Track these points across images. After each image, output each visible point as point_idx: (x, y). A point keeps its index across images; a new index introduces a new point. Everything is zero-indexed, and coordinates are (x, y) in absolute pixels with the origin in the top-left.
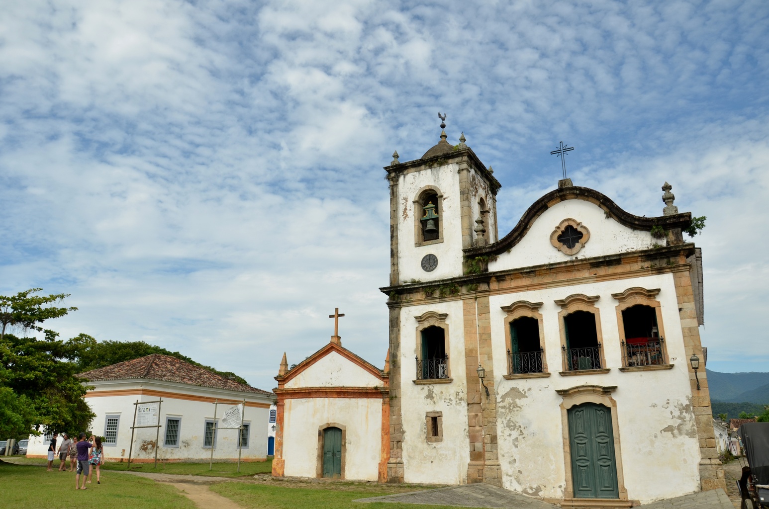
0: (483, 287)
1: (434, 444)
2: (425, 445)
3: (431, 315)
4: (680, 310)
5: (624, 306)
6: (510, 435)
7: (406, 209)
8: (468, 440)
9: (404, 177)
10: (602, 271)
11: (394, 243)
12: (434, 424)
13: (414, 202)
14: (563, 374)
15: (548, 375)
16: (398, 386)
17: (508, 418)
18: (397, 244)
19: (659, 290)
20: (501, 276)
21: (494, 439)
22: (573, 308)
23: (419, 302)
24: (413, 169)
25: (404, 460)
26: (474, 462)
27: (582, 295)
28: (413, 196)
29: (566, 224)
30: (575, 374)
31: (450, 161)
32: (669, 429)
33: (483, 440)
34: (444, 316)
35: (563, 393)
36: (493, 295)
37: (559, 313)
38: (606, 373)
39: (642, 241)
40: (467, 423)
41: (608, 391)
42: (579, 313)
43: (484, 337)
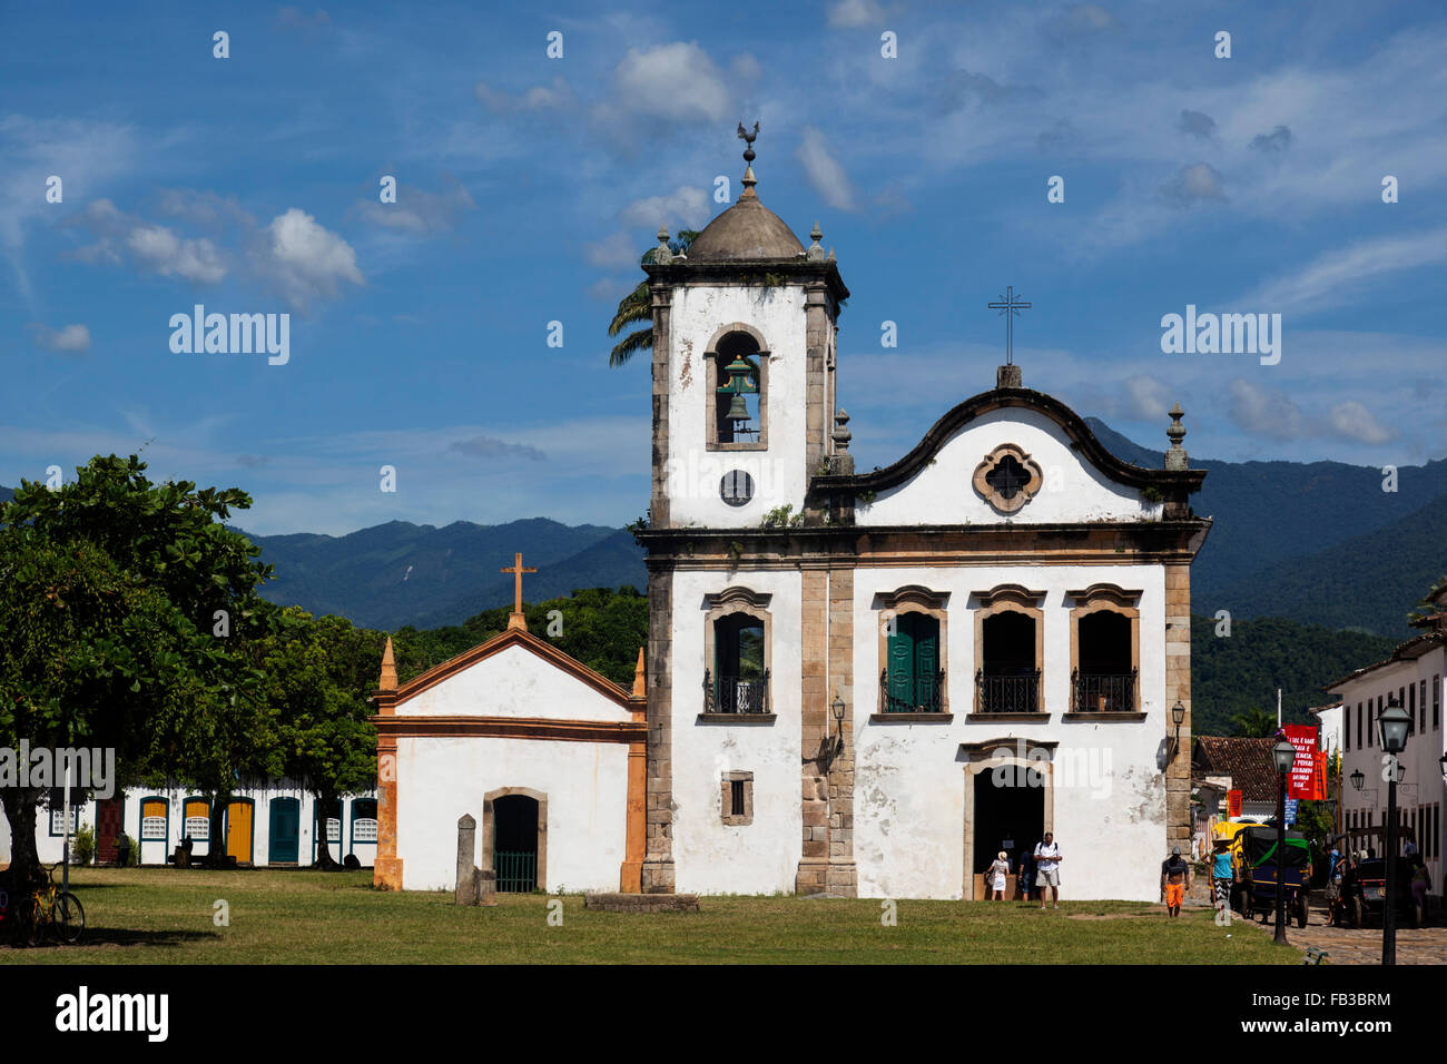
0: (846, 551)
1: (736, 829)
2: (720, 830)
4: (1168, 626)
5: (1083, 612)
6: (876, 815)
7: (687, 366)
8: (800, 823)
9: (686, 292)
10: (1055, 548)
11: (660, 434)
12: (738, 796)
13: (707, 355)
14: (972, 719)
15: (948, 719)
16: (667, 723)
17: (874, 787)
18: (667, 438)
19: (1140, 593)
20: (880, 537)
21: (847, 821)
22: (1001, 608)
23: (712, 565)
24: (705, 280)
25: (675, 856)
26: (810, 860)
27: (1021, 588)
28: (705, 340)
29: (1005, 452)
30: (994, 720)
31: (790, 280)
33: (829, 823)
34: (764, 599)
35: (970, 750)
36: (861, 567)
37: (976, 614)
38: (1043, 721)
39: (1125, 508)
40: (800, 793)
42: (1008, 617)
43: (841, 642)
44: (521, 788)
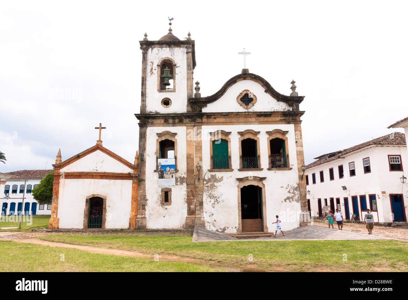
0: (199, 120)
1: (166, 207)
2: (161, 207)
3: (168, 133)
4: (296, 142)
5: (271, 138)
6: (210, 201)
7: (152, 69)
8: (186, 205)
9: (152, 49)
10: (262, 119)
11: (143, 88)
12: (166, 197)
13: (158, 66)
14: (240, 170)
15: (232, 170)
16: (144, 173)
17: (210, 192)
18: (146, 89)
19: (288, 132)
20: (209, 115)
21: (201, 204)
22: (246, 137)
23: (159, 125)
24: (158, 46)
25: (147, 216)
26: (190, 216)
27: (252, 130)
28: (157, 62)
29: (245, 92)
30: (246, 170)
31: (182, 45)
32: (288, 198)
33: (195, 204)
34: (175, 134)
35: (240, 180)
36: (204, 125)
37: (239, 138)
38: (261, 171)
39: (282, 107)
40: (186, 195)
41: (262, 179)
42: (249, 140)
43: (198, 148)
44: (98, 195)
